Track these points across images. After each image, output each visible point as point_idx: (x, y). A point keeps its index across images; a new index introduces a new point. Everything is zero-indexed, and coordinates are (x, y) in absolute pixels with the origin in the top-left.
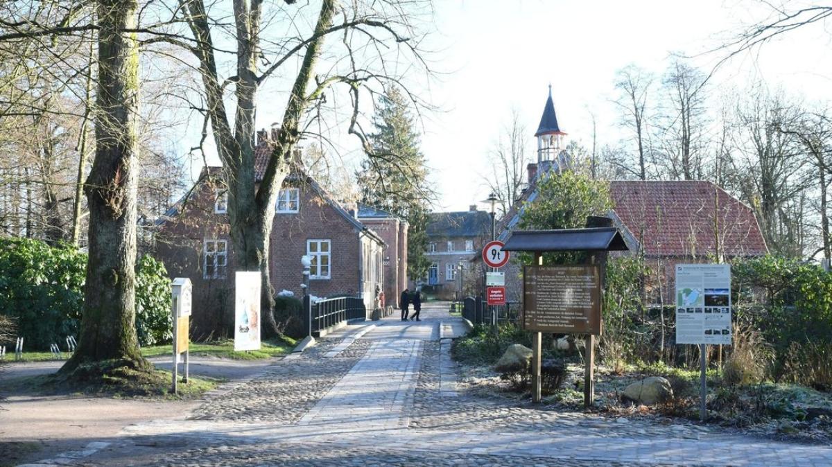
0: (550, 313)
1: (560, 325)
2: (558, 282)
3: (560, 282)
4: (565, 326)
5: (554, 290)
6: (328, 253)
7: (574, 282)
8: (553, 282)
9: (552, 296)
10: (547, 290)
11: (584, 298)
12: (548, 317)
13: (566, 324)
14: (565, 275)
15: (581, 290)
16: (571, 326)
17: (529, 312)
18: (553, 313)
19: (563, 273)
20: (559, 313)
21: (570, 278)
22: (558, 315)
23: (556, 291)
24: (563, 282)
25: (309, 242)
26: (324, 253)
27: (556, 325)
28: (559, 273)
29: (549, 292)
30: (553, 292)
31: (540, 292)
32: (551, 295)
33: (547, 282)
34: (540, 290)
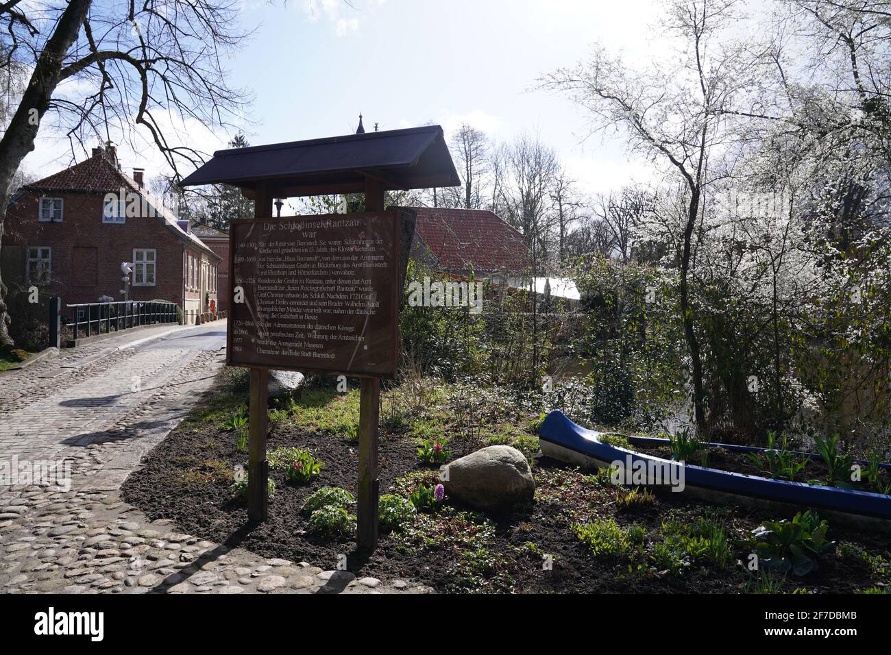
0: (284, 326)
1: (304, 354)
2: (302, 255)
3: (307, 255)
4: (316, 355)
5: (294, 273)
6: (154, 262)
7: (338, 254)
8: (291, 255)
9: (289, 288)
10: (279, 273)
11: (357, 291)
12: (280, 334)
13: (318, 351)
14: (317, 238)
15: (351, 273)
16: (327, 356)
17: (241, 323)
18: (290, 326)
19: (313, 235)
20: (303, 326)
21: (328, 247)
22: (300, 331)
23: (296, 277)
24: (313, 255)
25: (135, 251)
26: (150, 262)
27: (297, 354)
28: (305, 235)
29: (281, 277)
30: (291, 277)
31: (264, 277)
32: (286, 286)
33: (280, 255)
34: (264, 273)
